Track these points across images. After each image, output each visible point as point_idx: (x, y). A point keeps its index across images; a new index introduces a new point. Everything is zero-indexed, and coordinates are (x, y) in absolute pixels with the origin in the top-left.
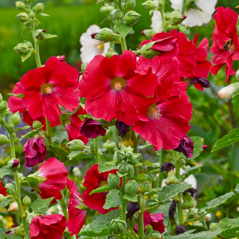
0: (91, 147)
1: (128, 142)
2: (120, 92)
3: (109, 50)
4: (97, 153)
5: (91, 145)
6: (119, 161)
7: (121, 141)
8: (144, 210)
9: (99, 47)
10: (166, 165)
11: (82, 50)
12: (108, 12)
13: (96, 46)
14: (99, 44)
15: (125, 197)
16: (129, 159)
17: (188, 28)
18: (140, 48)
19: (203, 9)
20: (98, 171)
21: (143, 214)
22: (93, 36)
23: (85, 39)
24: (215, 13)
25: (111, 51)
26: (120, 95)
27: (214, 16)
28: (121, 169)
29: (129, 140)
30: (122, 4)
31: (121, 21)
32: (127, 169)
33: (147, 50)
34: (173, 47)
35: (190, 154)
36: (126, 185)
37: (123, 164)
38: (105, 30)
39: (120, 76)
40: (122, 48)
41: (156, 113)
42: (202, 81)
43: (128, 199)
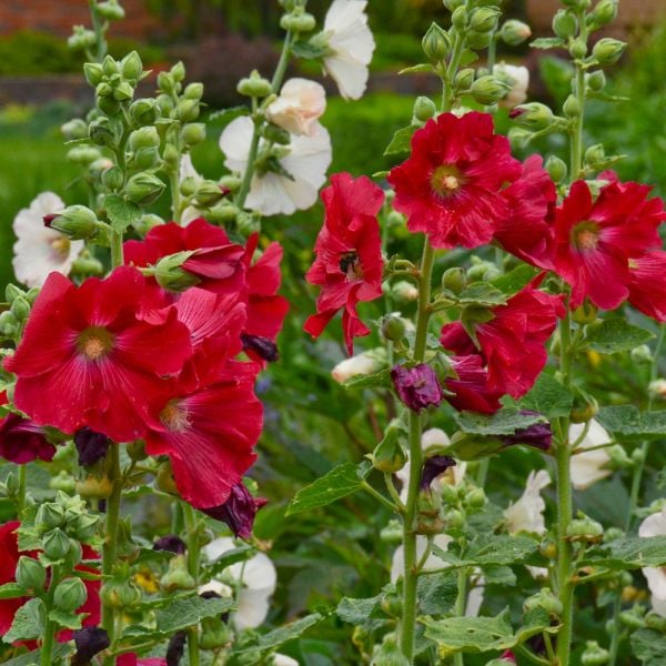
0: (8, 485)
1: (99, 482)
2: (97, 361)
3: (80, 254)
4: (22, 502)
5: (10, 479)
6: (48, 529)
7: (84, 477)
8: (120, 649)
9: (57, 244)
10: (166, 541)
11: (17, 247)
12: (86, 162)
13: (51, 241)
14: (58, 239)
15: (53, 617)
16: (73, 526)
17: (255, 219)
18: (154, 263)
19: (296, 177)
20: (17, 546)
21: (115, 659)
22: (48, 221)
23: (27, 224)
24: (324, 187)
25: (87, 258)
26: (99, 370)
27: (322, 194)
28: (49, 548)
29: (102, 477)
30: (126, 154)
31: (118, 191)
32: (65, 548)
33: (172, 269)
34: (232, 271)
35: (244, 528)
36: (58, 588)
37: (56, 537)
38: (78, 209)
39: (100, 324)
40: (113, 258)
41: (178, 419)
42: (261, 345)
43: (59, 621)
